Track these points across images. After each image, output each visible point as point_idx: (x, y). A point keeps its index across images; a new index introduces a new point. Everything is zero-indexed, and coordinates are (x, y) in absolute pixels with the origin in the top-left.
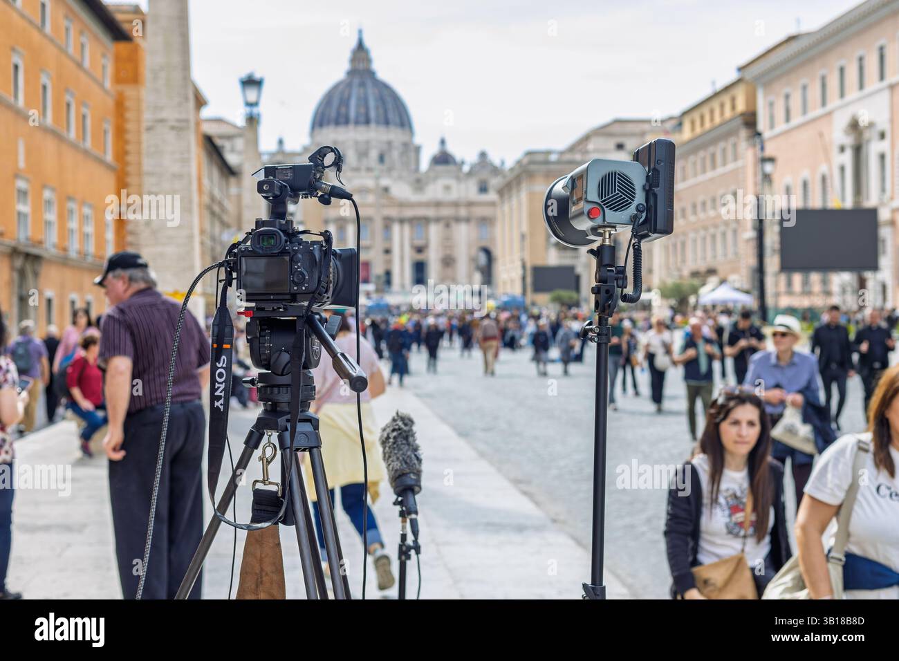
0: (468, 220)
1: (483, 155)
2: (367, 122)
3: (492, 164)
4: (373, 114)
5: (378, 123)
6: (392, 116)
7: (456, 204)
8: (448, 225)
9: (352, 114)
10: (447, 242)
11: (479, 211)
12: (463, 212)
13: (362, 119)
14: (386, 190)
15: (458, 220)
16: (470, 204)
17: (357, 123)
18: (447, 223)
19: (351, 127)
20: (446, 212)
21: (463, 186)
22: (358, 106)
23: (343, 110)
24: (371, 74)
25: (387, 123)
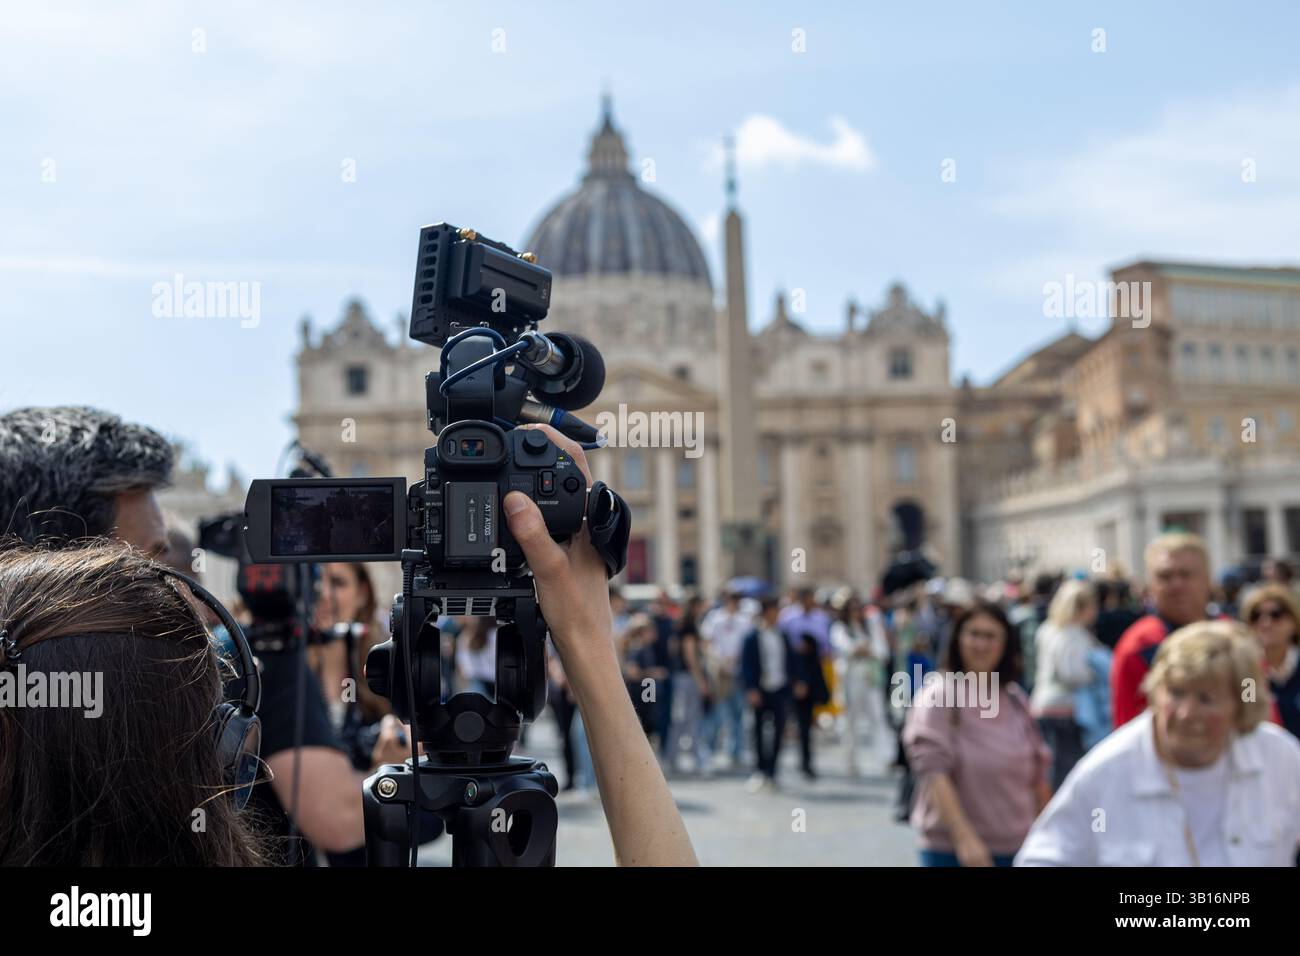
0: (868, 438)
1: (898, 292)
2: (625, 266)
3: (918, 312)
4: (635, 252)
5: (647, 268)
6: (673, 255)
7: (841, 403)
8: (822, 452)
9: (595, 250)
10: (824, 488)
11: (893, 418)
12: (857, 420)
13: (614, 261)
14: (682, 373)
15: (846, 438)
16: (873, 402)
17: (605, 269)
18: (822, 446)
19: (593, 278)
20: (819, 421)
21: (855, 362)
22: (606, 238)
23: (576, 246)
24: (631, 179)
25: (664, 268)
